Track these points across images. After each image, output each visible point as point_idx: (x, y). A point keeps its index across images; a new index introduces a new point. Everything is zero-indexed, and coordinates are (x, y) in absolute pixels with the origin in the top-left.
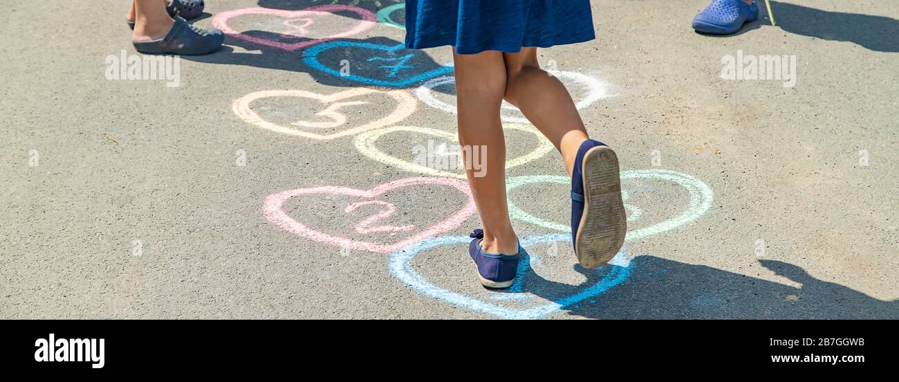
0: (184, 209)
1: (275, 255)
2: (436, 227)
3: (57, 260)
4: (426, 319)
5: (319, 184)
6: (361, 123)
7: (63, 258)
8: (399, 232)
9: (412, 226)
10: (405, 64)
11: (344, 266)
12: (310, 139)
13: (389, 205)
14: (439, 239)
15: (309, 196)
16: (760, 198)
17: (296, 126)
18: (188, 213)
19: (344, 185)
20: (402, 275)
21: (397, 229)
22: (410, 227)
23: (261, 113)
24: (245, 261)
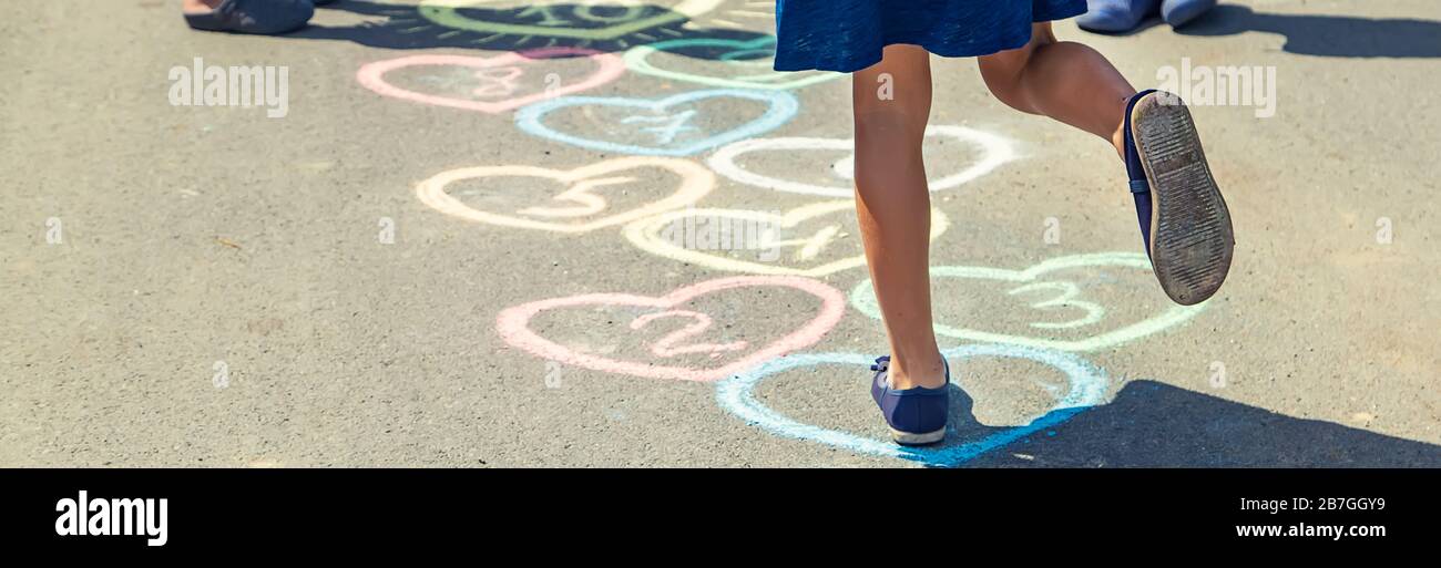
0: (369, 333)
1: (530, 390)
2: (782, 343)
3: (177, 412)
4: (791, 467)
5: (581, 291)
6: (630, 206)
7: (185, 408)
8: (722, 352)
9: (743, 343)
10: (684, 124)
11: (644, 402)
12: (552, 233)
13: (701, 316)
14: (789, 358)
15: (570, 309)
16: (1287, 285)
17: (523, 215)
18: (377, 339)
19: (622, 291)
20: (740, 410)
21: (720, 347)
22: (739, 345)
23: (465, 200)
24: (484, 401)
